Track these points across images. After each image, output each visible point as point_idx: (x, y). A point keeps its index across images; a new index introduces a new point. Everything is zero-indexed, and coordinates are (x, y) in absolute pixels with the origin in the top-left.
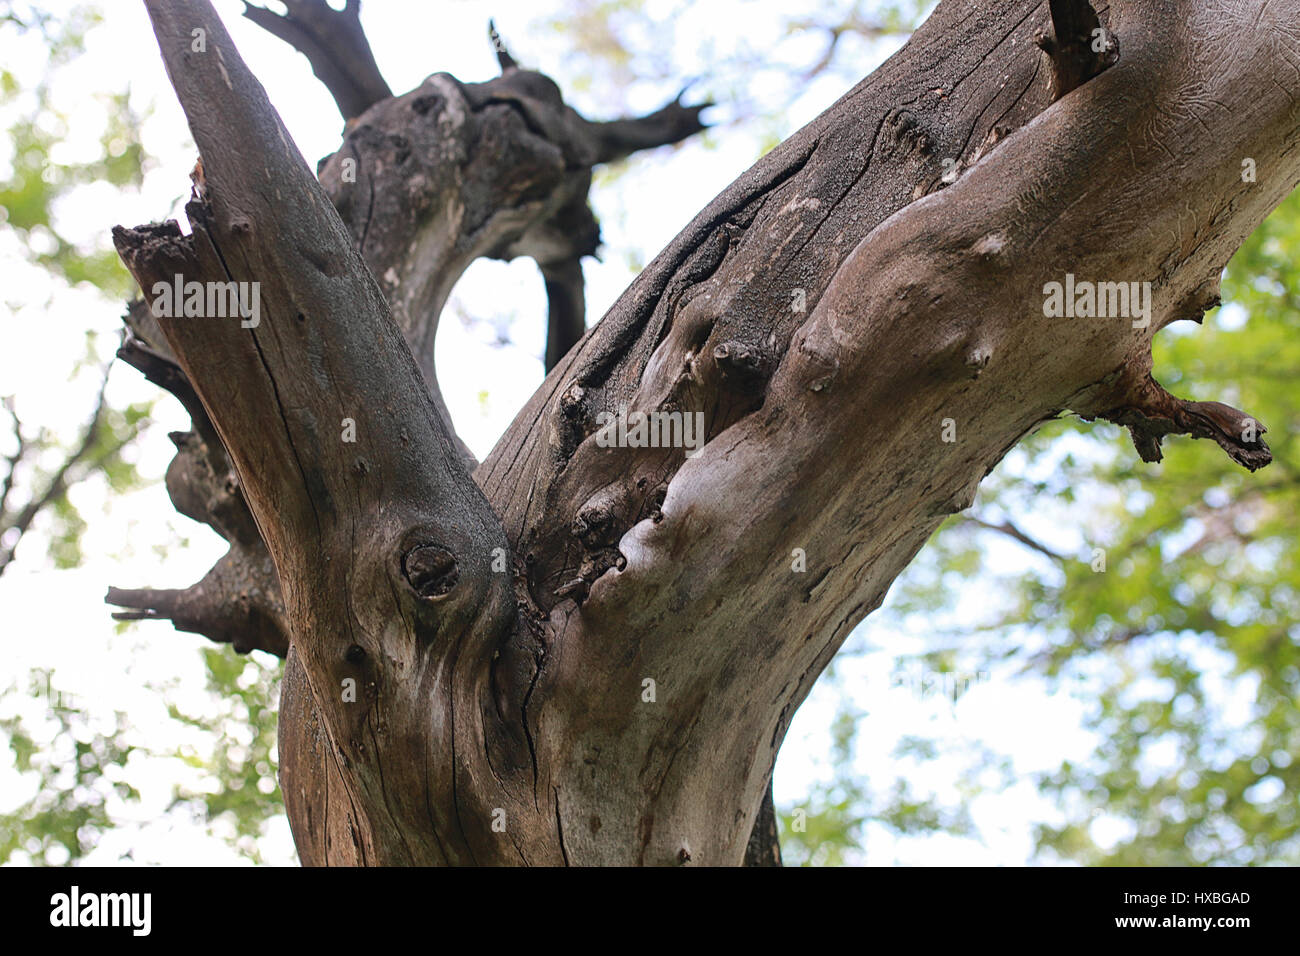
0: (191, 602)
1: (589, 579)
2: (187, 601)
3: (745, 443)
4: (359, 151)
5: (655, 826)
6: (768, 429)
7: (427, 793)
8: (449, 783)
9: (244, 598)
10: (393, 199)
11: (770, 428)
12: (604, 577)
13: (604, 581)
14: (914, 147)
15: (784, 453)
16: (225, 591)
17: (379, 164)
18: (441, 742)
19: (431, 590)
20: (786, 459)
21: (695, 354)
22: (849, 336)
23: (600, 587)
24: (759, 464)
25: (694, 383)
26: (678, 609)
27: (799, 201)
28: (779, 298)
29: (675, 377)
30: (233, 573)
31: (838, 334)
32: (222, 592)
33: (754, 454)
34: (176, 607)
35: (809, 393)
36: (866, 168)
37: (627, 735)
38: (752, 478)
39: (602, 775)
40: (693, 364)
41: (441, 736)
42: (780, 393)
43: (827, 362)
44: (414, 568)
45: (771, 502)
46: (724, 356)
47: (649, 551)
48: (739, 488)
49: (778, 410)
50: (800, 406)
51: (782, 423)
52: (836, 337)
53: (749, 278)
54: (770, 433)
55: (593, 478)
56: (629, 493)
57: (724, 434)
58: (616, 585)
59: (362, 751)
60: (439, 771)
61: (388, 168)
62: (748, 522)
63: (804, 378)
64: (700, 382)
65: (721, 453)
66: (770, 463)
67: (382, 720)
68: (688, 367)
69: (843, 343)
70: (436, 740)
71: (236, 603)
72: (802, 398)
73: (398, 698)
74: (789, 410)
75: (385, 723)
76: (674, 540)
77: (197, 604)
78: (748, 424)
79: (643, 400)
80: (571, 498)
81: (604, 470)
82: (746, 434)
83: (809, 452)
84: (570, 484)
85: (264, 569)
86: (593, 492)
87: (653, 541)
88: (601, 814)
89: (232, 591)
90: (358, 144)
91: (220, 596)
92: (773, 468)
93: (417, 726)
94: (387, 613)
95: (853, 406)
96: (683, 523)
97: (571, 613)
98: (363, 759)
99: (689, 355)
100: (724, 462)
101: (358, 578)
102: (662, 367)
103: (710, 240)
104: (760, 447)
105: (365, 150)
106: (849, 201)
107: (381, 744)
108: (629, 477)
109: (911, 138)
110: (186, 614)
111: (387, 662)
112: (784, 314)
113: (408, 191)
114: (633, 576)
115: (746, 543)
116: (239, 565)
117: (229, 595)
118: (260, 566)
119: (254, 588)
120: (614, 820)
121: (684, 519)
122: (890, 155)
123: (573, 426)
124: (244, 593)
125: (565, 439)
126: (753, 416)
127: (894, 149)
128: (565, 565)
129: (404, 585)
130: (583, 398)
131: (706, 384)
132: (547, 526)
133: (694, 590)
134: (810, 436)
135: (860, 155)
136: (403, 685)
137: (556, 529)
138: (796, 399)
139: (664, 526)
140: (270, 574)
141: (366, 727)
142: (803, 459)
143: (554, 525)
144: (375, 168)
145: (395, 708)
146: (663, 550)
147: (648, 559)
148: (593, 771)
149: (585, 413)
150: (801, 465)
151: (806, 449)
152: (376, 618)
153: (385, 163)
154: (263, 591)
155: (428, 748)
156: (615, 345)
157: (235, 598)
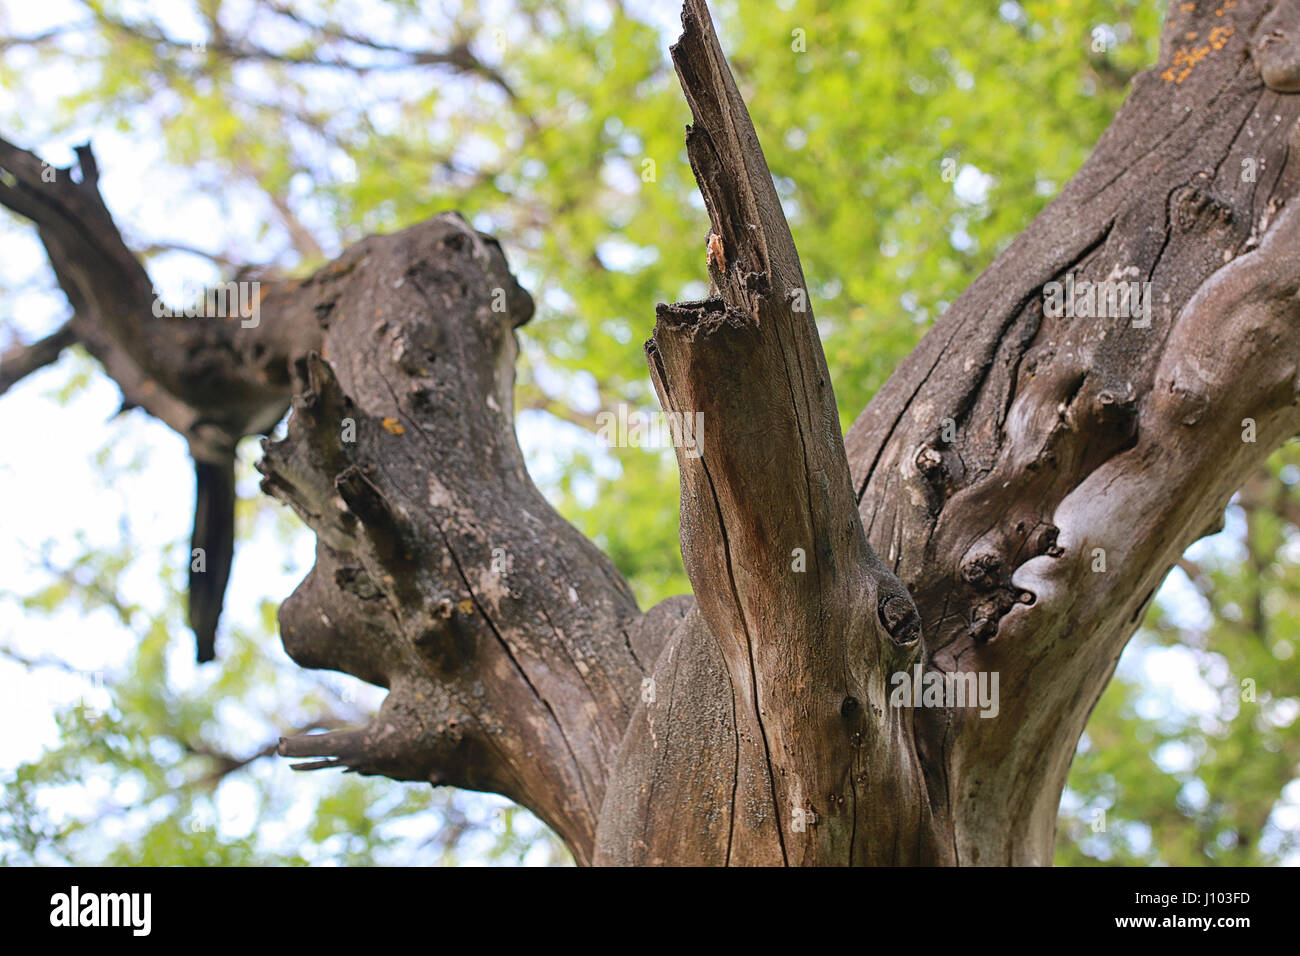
0: (383, 742)
1: (994, 619)
2: (378, 741)
3: (1120, 478)
4: (422, 285)
5: (1014, 851)
6: (1145, 463)
7: (896, 835)
8: (917, 821)
9: (453, 726)
10: (470, 330)
11: (1146, 462)
12: (1012, 613)
13: (1014, 616)
14: (1216, 218)
15: (1161, 482)
16: (425, 723)
17: (446, 297)
18: (910, 782)
19: (904, 638)
20: (1162, 487)
21: (1068, 404)
22: (1213, 375)
23: (1010, 622)
24: (1138, 494)
25: (1070, 430)
26: (1068, 635)
27: (1122, 268)
28: (1127, 351)
29: (1051, 426)
30: (429, 704)
31: (1203, 374)
32: (421, 725)
33: (1131, 487)
34: (366, 749)
35: (1182, 427)
36: (1168, 239)
37: (1003, 765)
38: (1131, 508)
39: (981, 807)
40: (1068, 414)
41: (910, 777)
42: (1153, 431)
43: (1200, 398)
44: (893, 618)
45: (1148, 527)
46: (1111, 402)
47: (1050, 583)
48: (1121, 518)
49: (1154, 446)
50: (1174, 440)
51: (1158, 456)
52: (1203, 377)
53: (1102, 335)
54: (1147, 466)
55: (970, 528)
56: (1006, 537)
57: (1095, 474)
58: (1026, 618)
59: (840, 805)
60: (910, 812)
61: (457, 300)
62: (1129, 547)
63: (1177, 414)
64: (1076, 429)
65: (1098, 490)
66: (1147, 493)
67: (862, 769)
68: (1062, 417)
69: (1210, 381)
70: (907, 781)
71: (444, 733)
72: (1175, 432)
73: (878, 745)
74: (1164, 445)
75: (865, 773)
76: (1071, 570)
77: (390, 741)
78: (1122, 460)
79: (1018, 452)
80: (950, 549)
81: (981, 520)
82: (1120, 471)
83: (1182, 479)
84: (945, 538)
85: (475, 694)
86: (973, 541)
87: (1053, 575)
88: (979, 845)
89: (435, 721)
90: (418, 278)
91: (419, 729)
92: (1152, 496)
93: (892, 770)
94: (870, 664)
95: (1216, 436)
96: (1080, 555)
97: (959, 655)
98: (839, 812)
99: (1061, 407)
100: (1103, 497)
101: (853, 631)
102: (1032, 420)
103: (1028, 310)
104: (1137, 480)
105: (427, 285)
106: (1162, 266)
107: (859, 793)
108: (1003, 523)
109: (1213, 212)
110: (379, 755)
111: (871, 709)
112: (1133, 365)
113: (479, 322)
114: (1043, 608)
115: (1128, 566)
116: (431, 695)
117: (433, 726)
118: (469, 692)
119: (462, 714)
120: (988, 849)
121: (1081, 550)
122: (1191, 227)
123: (935, 486)
124: (453, 721)
125: (929, 498)
126: (1130, 453)
127: (1194, 222)
128: (944, 614)
129: (884, 634)
130: (942, 459)
131: (1080, 431)
132: (926, 579)
133: (1083, 616)
134: (1184, 464)
135: (1157, 228)
136: (881, 732)
137: (936, 580)
138: (1169, 434)
139: (1066, 558)
140: (484, 696)
141: (848, 779)
142: (1177, 485)
143: (933, 577)
144: (444, 302)
145: (875, 755)
146: (1063, 580)
147: (1052, 591)
148: (974, 805)
149: (947, 472)
150: (1175, 491)
151: (1180, 476)
152: (864, 670)
153: (451, 296)
154: (475, 716)
155: (901, 790)
156: (957, 410)
157: (441, 728)
